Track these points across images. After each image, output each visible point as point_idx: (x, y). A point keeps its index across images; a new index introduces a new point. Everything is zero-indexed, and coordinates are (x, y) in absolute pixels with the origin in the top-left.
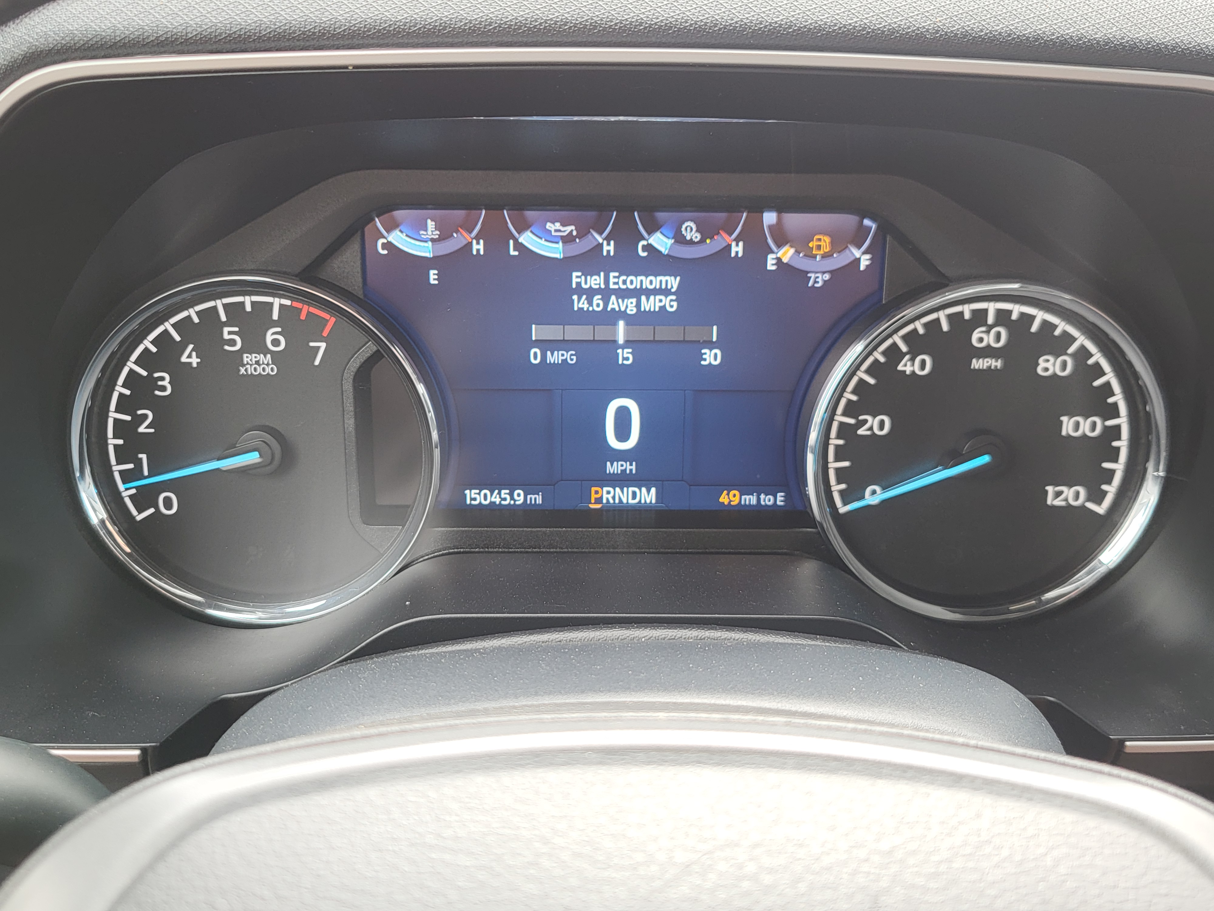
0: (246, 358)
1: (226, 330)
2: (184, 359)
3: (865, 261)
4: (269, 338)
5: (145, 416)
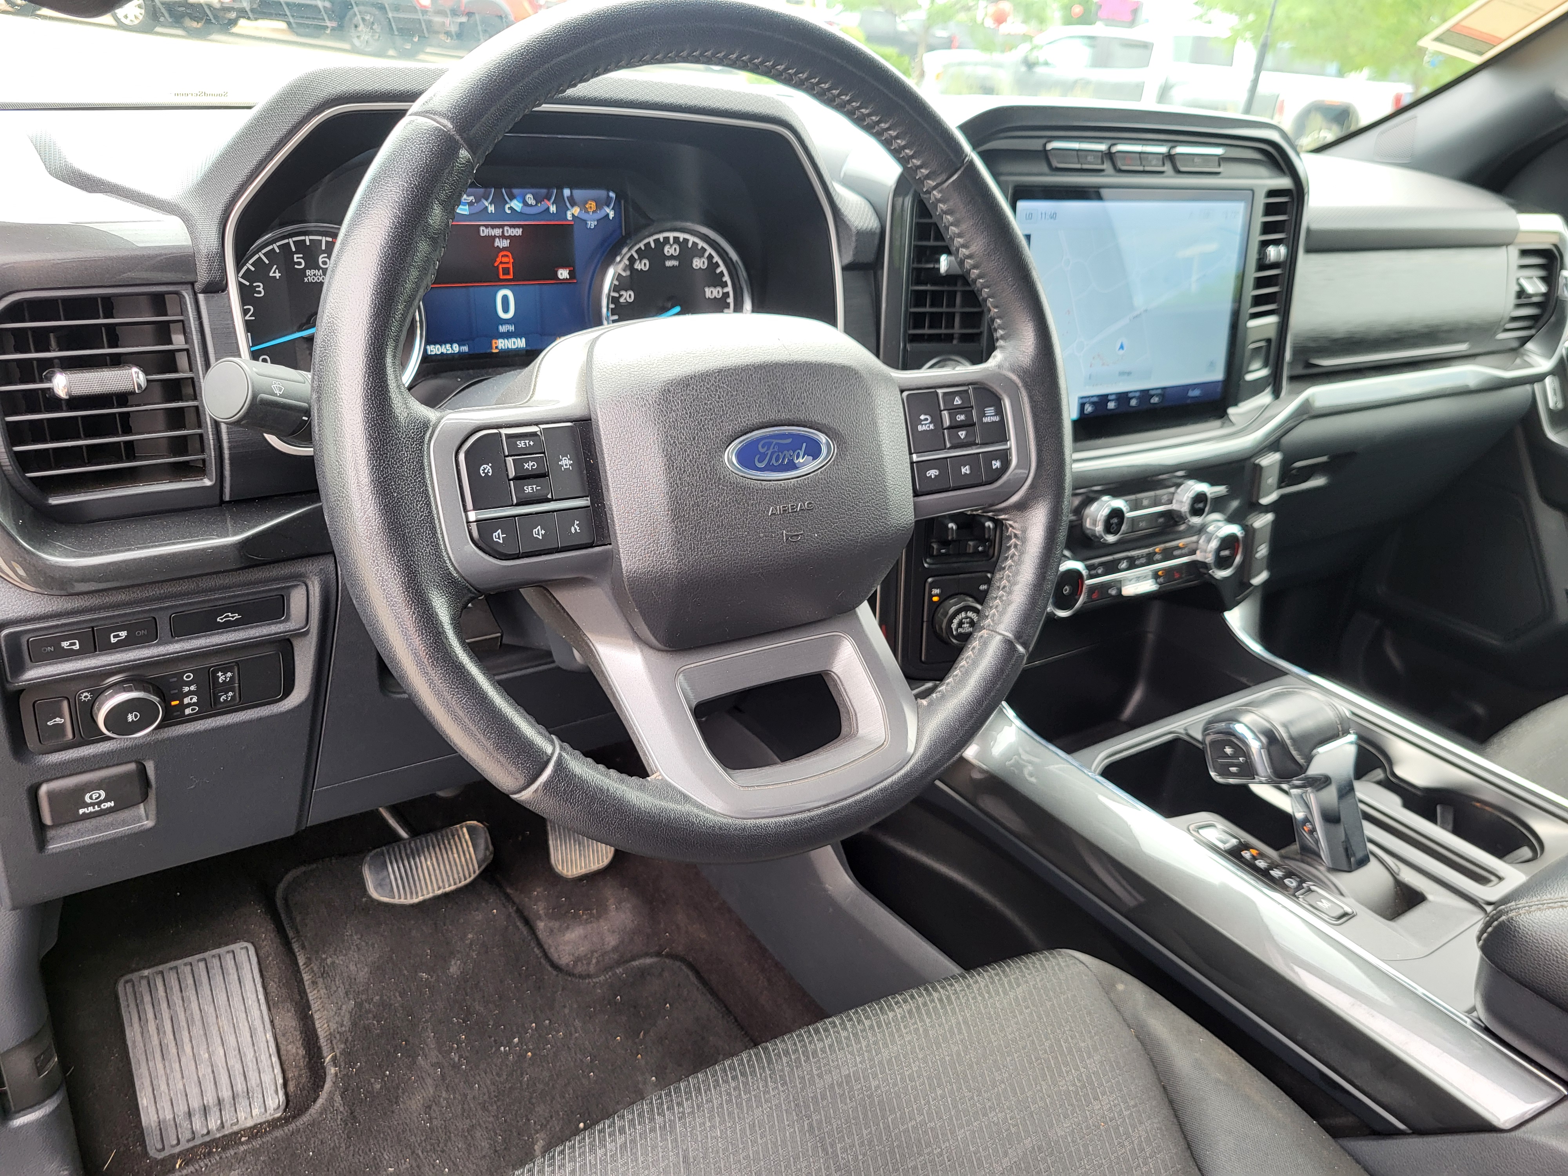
0: (308, 272)
1: (295, 256)
2: (271, 274)
3: (612, 215)
4: (320, 260)
5: (249, 310)
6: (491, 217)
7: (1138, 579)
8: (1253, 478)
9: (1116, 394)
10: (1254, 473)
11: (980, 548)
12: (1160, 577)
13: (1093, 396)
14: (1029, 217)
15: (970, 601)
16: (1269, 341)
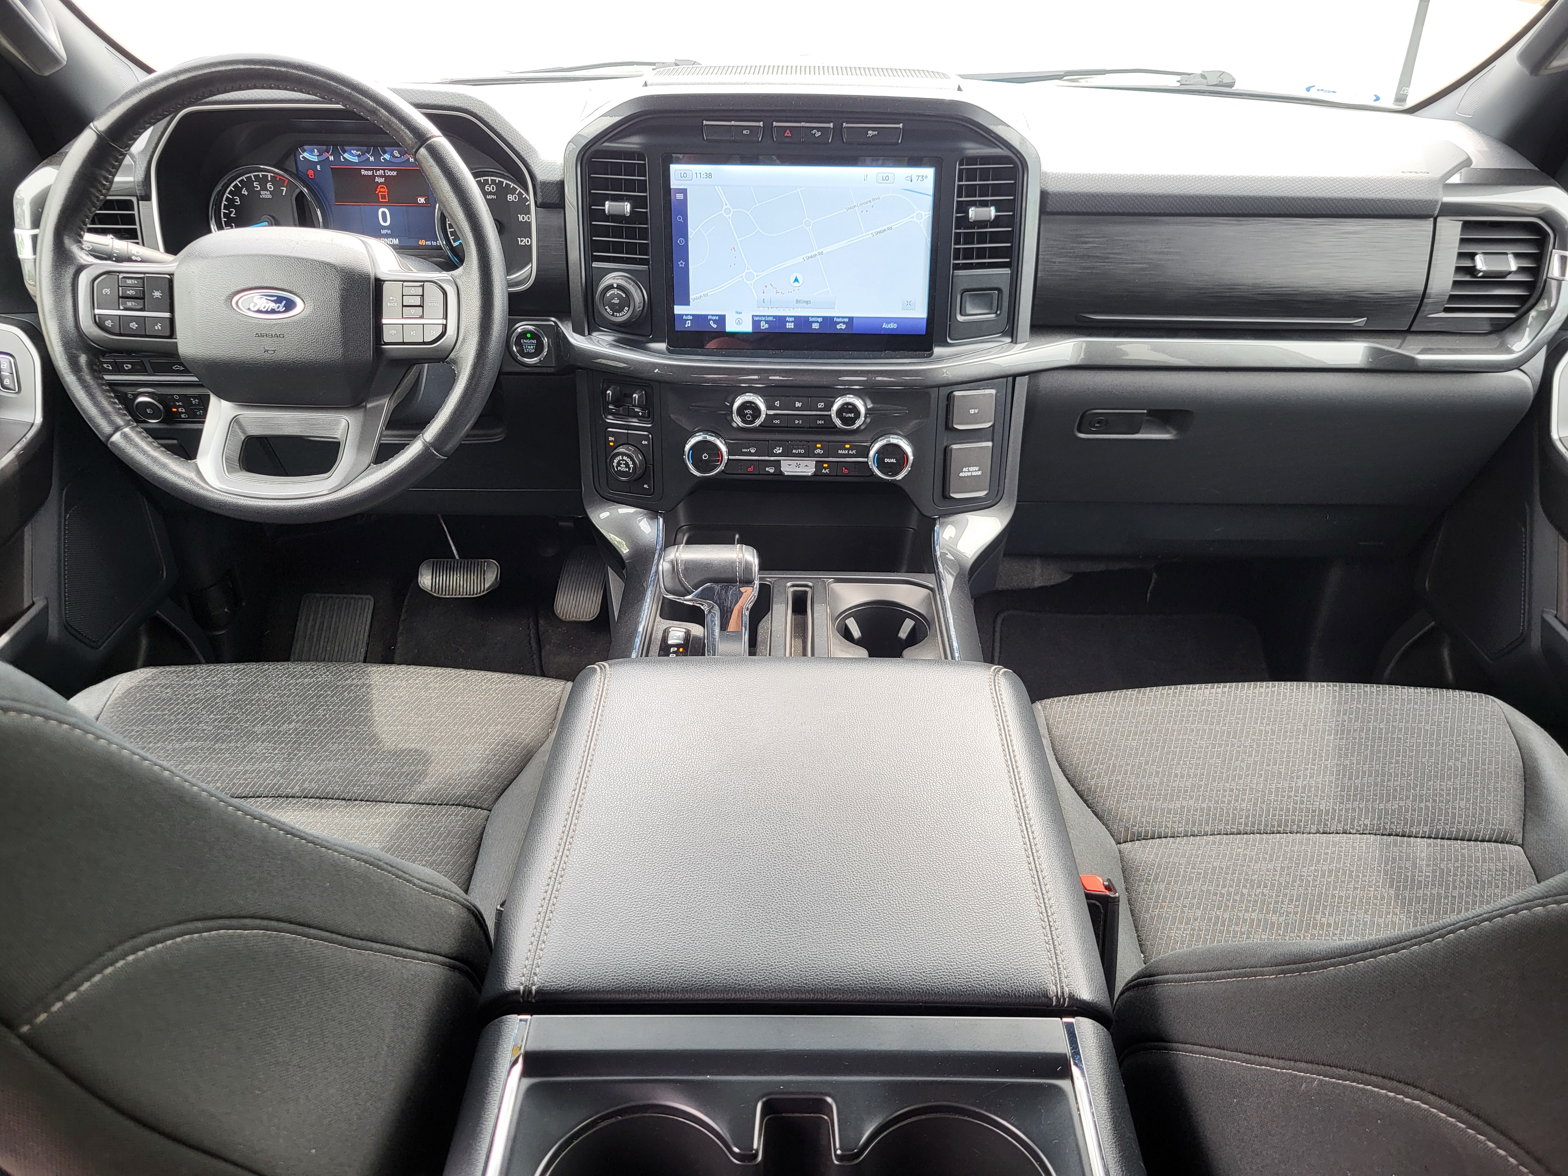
0: (262, 193)
1: (255, 183)
2: (243, 192)
4: (268, 186)
6: (371, 163)
7: (798, 466)
8: (947, 405)
9: (795, 317)
10: (948, 400)
11: (640, 414)
12: (825, 468)
13: (768, 316)
14: (684, 175)
15: (630, 450)
16: (999, 290)
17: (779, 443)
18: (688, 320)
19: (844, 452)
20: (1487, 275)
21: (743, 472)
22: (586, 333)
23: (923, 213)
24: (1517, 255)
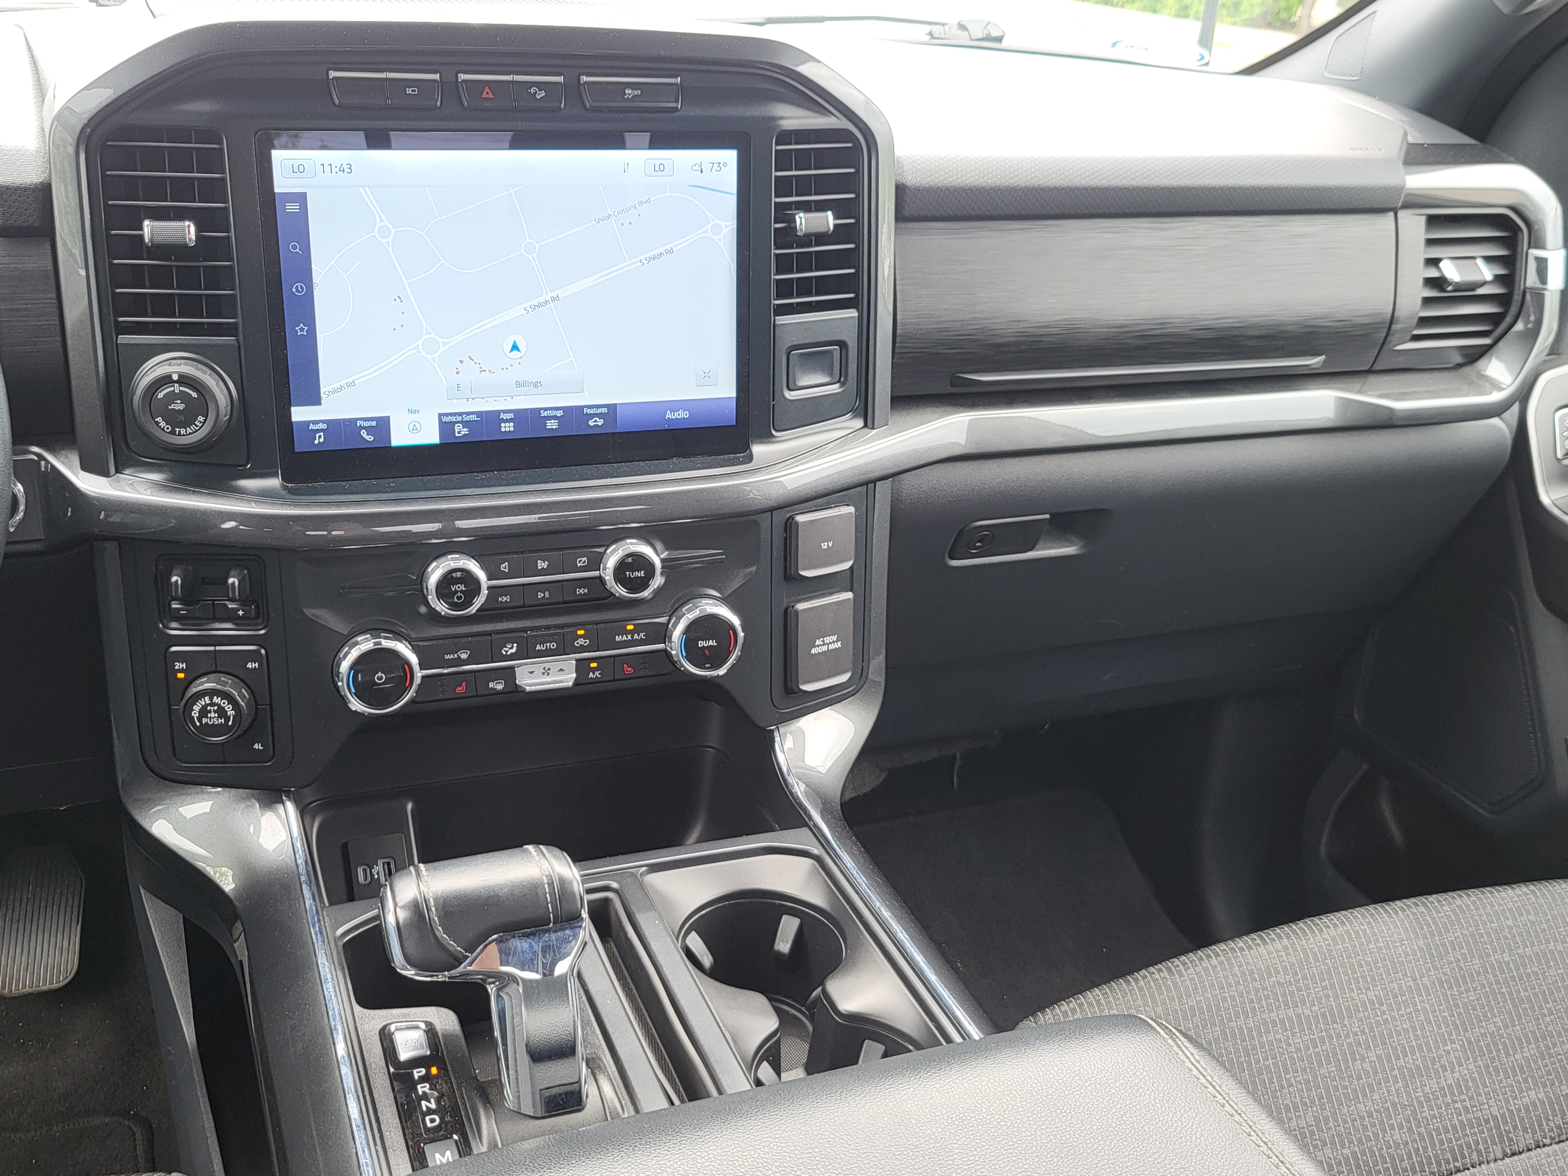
7: (547, 672)
8: (786, 538)
9: (516, 412)
10: (786, 532)
11: (241, 613)
12: (594, 670)
13: (468, 414)
14: (299, 170)
15: (225, 684)
16: (842, 344)
17: (509, 636)
18: (319, 431)
19: (625, 638)
20: (1459, 287)
21: (447, 696)
22: (112, 469)
23: (722, 223)
24: (1488, 259)
